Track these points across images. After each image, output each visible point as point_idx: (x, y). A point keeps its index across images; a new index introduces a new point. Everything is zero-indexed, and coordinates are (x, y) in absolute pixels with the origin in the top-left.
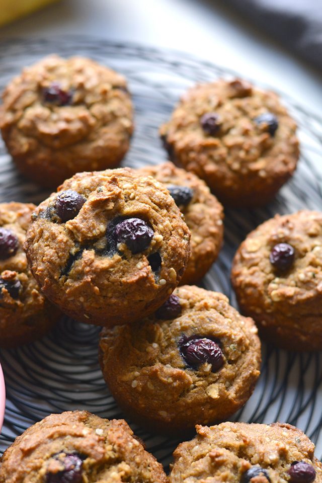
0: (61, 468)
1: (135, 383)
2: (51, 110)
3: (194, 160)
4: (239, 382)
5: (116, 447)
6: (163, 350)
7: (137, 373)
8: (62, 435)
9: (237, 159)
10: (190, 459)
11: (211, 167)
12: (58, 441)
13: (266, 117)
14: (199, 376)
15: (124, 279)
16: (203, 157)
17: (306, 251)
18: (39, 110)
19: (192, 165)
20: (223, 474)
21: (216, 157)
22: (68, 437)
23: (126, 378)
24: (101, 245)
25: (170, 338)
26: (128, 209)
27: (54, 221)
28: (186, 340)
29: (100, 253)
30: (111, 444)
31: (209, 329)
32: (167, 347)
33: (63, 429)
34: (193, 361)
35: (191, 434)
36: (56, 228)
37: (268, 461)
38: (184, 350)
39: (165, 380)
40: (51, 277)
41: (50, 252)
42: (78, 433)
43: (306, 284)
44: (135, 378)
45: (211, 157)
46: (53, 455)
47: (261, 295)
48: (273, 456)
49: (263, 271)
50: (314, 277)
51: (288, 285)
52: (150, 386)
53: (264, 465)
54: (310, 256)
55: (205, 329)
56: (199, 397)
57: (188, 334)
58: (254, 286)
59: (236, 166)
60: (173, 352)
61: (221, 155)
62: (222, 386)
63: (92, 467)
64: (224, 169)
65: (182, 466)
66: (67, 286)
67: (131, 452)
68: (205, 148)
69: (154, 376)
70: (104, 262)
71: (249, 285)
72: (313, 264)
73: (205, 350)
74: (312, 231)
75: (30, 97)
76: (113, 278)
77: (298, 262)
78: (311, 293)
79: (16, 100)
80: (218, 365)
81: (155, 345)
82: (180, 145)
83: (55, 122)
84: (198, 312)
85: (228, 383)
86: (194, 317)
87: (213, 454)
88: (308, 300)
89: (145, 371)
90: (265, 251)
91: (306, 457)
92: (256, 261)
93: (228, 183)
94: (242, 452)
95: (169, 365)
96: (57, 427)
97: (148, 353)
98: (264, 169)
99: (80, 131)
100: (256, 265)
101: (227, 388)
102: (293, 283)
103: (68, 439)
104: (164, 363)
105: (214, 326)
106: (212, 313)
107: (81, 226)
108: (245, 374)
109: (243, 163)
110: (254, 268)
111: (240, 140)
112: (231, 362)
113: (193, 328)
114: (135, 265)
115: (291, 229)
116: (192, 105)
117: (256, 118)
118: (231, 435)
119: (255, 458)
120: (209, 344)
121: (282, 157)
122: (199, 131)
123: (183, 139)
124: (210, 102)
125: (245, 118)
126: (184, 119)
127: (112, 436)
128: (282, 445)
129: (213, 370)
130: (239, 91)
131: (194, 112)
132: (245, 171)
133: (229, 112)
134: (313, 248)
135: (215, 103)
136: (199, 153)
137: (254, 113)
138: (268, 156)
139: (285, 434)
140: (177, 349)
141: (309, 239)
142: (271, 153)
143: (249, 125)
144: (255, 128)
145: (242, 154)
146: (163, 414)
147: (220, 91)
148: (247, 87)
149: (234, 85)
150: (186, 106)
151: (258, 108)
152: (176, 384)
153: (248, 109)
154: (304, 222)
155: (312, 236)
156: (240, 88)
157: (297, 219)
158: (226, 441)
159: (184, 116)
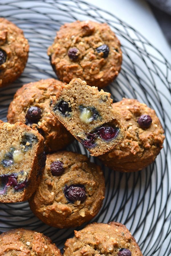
1: (44, 214)
3: (66, 75)
4: (95, 204)
5: (36, 253)
6: (56, 195)
7: (45, 209)
8: (11, 250)
9: (88, 73)
10: (72, 249)
12: (9, 253)
13: (102, 45)
14: (75, 207)
16: (70, 74)
19: (64, 78)
21: (77, 74)
22: (14, 251)
28: (67, 188)
30: (34, 251)
31: (78, 181)
33: (11, 246)
34: (71, 200)
35: (72, 235)
37: (109, 251)
38: (66, 193)
39: (58, 212)
42: (18, 249)
43: (125, 149)
44: (44, 211)
45: (74, 74)
48: (111, 249)
50: (129, 144)
52: (52, 215)
53: (106, 253)
54: (127, 133)
55: (76, 181)
56: (76, 217)
57: (69, 184)
59: (88, 78)
60: (61, 196)
61: (79, 72)
62: (86, 209)
67: (44, 253)
68: (71, 69)
69: (53, 211)
72: (129, 138)
73: (76, 195)
74: (128, 117)
78: (127, 154)
80: (83, 199)
81: (52, 193)
82: (58, 66)
84: (72, 172)
85: (89, 206)
86: (70, 175)
87: (83, 252)
88: (127, 156)
89: (49, 208)
91: (127, 242)
94: (96, 247)
95: (60, 203)
96: (8, 245)
97: (49, 198)
98: (102, 78)
101: (89, 209)
102: (119, 148)
103: (14, 252)
104: (58, 202)
105: (81, 180)
108: (97, 201)
109: (91, 75)
111: (89, 63)
112: (90, 196)
113: (71, 181)
116: (63, 40)
117: (97, 48)
118: (91, 236)
119: (103, 250)
120: (79, 191)
121: (111, 68)
122: (67, 57)
123: (59, 62)
124: (72, 40)
125: (91, 49)
126: (59, 50)
127: (35, 246)
128: (115, 242)
129: (81, 203)
130: (88, 32)
131: (64, 45)
132: (92, 79)
133: (83, 46)
134: (128, 127)
135: (74, 41)
136: (68, 72)
137: (96, 45)
138: (105, 69)
139: (117, 230)
140: (64, 194)
141: (127, 122)
142: (106, 67)
143: (94, 54)
144: (97, 55)
145: (91, 71)
146: (59, 225)
147: (77, 32)
148: (91, 28)
149: (84, 28)
150: (60, 40)
151: (97, 42)
152: (64, 214)
153: (93, 43)
154: (124, 112)
155: (128, 120)
156: (87, 29)
157: (120, 107)
158: (89, 241)
159: (59, 48)
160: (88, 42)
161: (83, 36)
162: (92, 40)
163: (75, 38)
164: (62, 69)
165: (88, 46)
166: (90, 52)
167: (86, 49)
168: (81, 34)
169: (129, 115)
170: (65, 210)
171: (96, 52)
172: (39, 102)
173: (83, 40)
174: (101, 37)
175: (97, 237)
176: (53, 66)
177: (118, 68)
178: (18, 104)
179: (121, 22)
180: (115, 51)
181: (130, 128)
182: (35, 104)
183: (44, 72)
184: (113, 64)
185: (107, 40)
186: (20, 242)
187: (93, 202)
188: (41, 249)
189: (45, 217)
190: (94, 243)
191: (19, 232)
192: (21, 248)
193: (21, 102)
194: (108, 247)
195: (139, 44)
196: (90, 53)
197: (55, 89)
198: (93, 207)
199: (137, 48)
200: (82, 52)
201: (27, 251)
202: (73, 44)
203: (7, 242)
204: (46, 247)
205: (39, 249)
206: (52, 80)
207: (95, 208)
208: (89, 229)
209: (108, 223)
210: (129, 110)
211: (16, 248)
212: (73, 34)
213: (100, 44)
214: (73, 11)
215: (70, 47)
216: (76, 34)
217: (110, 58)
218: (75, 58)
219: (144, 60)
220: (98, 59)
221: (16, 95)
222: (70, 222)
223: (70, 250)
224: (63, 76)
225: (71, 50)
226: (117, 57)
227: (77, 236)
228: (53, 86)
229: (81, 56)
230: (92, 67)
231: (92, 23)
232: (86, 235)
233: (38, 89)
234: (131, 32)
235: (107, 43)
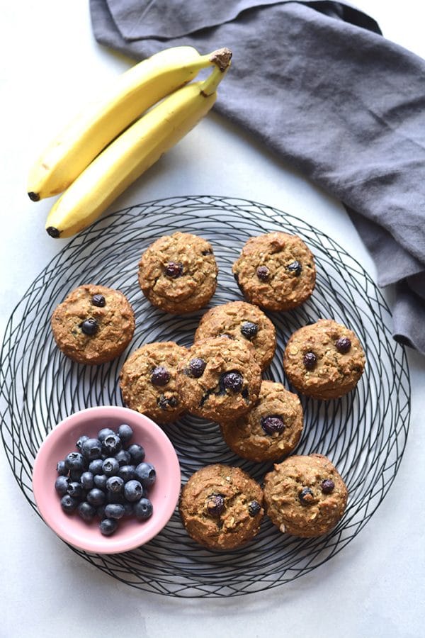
0: (215, 505)
1: (241, 448)
2: (171, 280)
3: (255, 297)
4: (294, 436)
5: (238, 488)
6: (253, 428)
7: (242, 443)
8: (212, 485)
9: (280, 294)
10: (273, 483)
11: (266, 302)
12: (209, 488)
13: (293, 263)
14: (273, 439)
15: (231, 407)
16: (261, 296)
17: (323, 355)
18: (163, 281)
19: (253, 300)
20: (290, 494)
21: (268, 295)
22: (215, 486)
23: (237, 444)
24: (217, 391)
25: (255, 421)
26: (229, 369)
27: (191, 377)
28: (264, 420)
29: (217, 394)
30: (235, 486)
31: (276, 412)
32: (256, 425)
33: (211, 482)
34: (269, 432)
35: (272, 469)
36: (193, 382)
37: (311, 483)
38: (264, 426)
39: (256, 445)
40: (194, 408)
41: (192, 395)
42: (219, 484)
43: (324, 376)
44: (241, 445)
45: (265, 295)
46: (209, 497)
47: (300, 381)
48: (313, 480)
49: (300, 367)
50: (327, 371)
51: (314, 376)
52: (249, 448)
53: (309, 485)
54: (325, 359)
55: (273, 412)
56: (275, 450)
57: (265, 416)
58: (297, 377)
59: (280, 299)
60: (259, 428)
61: (270, 294)
62: (285, 441)
63: (228, 501)
64: (273, 301)
65: (270, 487)
66: (203, 412)
67: (245, 487)
68: (261, 291)
69: (251, 444)
70: (220, 400)
71: (294, 375)
72: (327, 364)
73: (274, 426)
74: (325, 342)
75: (157, 272)
76: (225, 407)
77: (319, 362)
78: (326, 381)
79: (149, 275)
80: (281, 431)
81: (249, 426)
82: (247, 287)
83: (175, 289)
84: (269, 403)
85: (288, 438)
86: (267, 406)
87: (285, 485)
88: (325, 384)
89: (246, 442)
90: (300, 355)
91: (330, 474)
92: (297, 361)
93: (276, 308)
94: (298, 480)
95: (257, 435)
96: (208, 481)
97: (245, 431)
98: (295, 298)
99: (189, 292)
100: (296, 364)
101: (288, 441)
102: (317, 375)
104: (255, 435)
105: (278, 410)
106: (277, 402)
107: (206, 383)
108: (296, 431)
109: (283, 297)
110: (295, 366)
111: (281, 283)
112: (288, 427)
113: (267, 412)
114: (236, 399)
115: (313, 343)
116: (250, 258)
117: (288, 266)
118: (292, 469)
119: (305, 482)
120: (276, 423)
121: (305, 287)
122: (255, 276)
123: (247, 282)
124: (261, 257)
125: (282, 267)
126: (246, 269)
127: (235, 481)
128: (317, 473)
129: (280, 434)
130: (277, 248)
131: (252, 263)
132: (285, 301)
133: (273, 264)
134: (326, 353)
135: (263, 259)
136: (258, 294)
137: (286, 263)
138: (297, 288)
139: (318, 462)
140: (261, 426)
141: (324, 347)
142: (299, 286)
143: (285, 273)
144: (288, 273)
145: (282, 291)
146: (257, 459)
147: (265, 248)
148: (281, 244)
149: (273, 244)
150: (246, 258)
151: (289, 259)
152: (262, 446)
153: (284, 260)
154: (320, 335)
155: (325, 344)
156: (277, 245)
157: (317, 330)
158: (290, 473)
159: (246, 266)
160: (278, 260)
161: (273, 253)
162: (283, 257)
163: (264, 256)
164: (251, 290)
165: (278, 264)
166: (281, 271)
167: (277, 268)
168: (270, 251)
169: (326, 339)
170: (264, 443)
171: (288, 270)
172: (230, 329)
173: (272, 257)
174: (291, 252)
175: (298, 469)
176: (241, 287)
177: (312, 286)
178: (207, 331)
179: (312, 229)
180: (307, 267)
181: (328, 353)
182: (225, 331)
183: (228, 290)
184: (307, 282)
185: (298, 255)
186: (220, 478)
187: (292, 434)
188: (242, 484)
189: (242, 450)
190: (296, 475)
191: (217, 468)
192: (222, 483)
193: (209, 329)
194: (310, 479)
195: (334, 254)
196: (280, 272)
197: (246, 313)
198: (292, 439)
199: (332, 258)
200: (272, 271)
201: (229, 485)
202: (261, 263)
203: (207, 478)
204: (246, 481)
205: (240, 483)
206: (240, 303)
207: (294, 439)
208: (289, 461)
209: (309, 454)
210: (326, 333)
211: (217, 483)
212: (260, 251)
213: (292, 261)
214: (258, 219)
215: (258, 265)
216: (264, 250)
217: (303, 275)
218: (264, 278)
219: (340, 273)
220: (290, 278)
221: (202, 321)
222: (269, 455)
223: (271, 484)
224: (252, 297)
225: (260, 269)
226: (310, 274)
227: (277, 469)
228: (243, 310)
229: (271, 276)
230: (284, 288)
231: (282, 239)
232: (287, 468)
233: (225, 314)
234: (324, 239)
235: (299, 258)
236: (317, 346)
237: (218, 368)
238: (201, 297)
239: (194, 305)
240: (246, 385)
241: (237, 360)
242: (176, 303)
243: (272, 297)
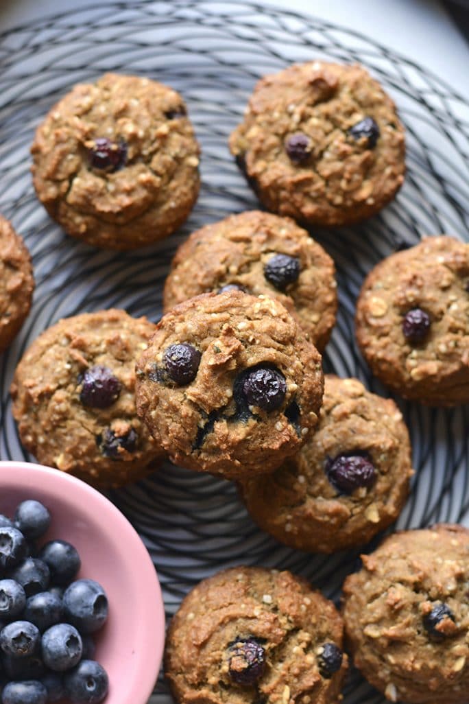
0: (246, 665)
1: (289, 527)
2: (103, 177)
3: (286, 200)
4: (396, 492)
5: (290, 618)
6: (310, 482)
7: (289, 517)
8: (233, 619)
9: (338, 190)
10: (363, 598)
11: (309, 208)
12: (228, 626)
13: (360, 121)
14: (355, 502)
15: (265, 445)
16: (298, 197)
17: (442, 313)
18: (86, 182)
19: (283, 207)
20: (405, 621)
21: (313, 194)
22: (240, 620)
23: (279, 520)
24: (231, 412)
25: (314, 466)
26: (252, 360)
27: (170, 386)
28: (332, 462)
29: (232, 420)
30: (284, 615)
31: (355, 443)
32: (314, 476)
33: (232, 611)
34: (345, 488)
35: (358, 566)
36: (174, 396)
37: (447, 593)
38: (333, 475)
39: (320, 518)
40: (182, 453)
41: (174, 426)
42: (250, 616)
43: (449, 356)
44: (288, 521)
45: (307, 195)
46: (230, 645)
47: (398, 372)
48: (451, 586)
49: (395, 342)
50: (456, 346)
51: (428, 359)
52: (306, 528)
53: (443, 598)
54: (449, 319)
55: (350, 444)
56: (360, 525)
57: (334, 454)
58: (390, 363)
59: (339, 200)
60: (322, 482)
61: (318, 190)
62: (380, 504)
63: (272, 650)
64: (325, 206)
65: (356, 606)
66: (202, 461)
67: (306, 615)
68: (299, 185)
69: (309, 519)
70: (239, 432)
71: (383, 360)
72: (453, 330)
73: (356, 476)
74: (445, 283)
75: (72, 161)
76: (252, 447)
77: (436, 327)
78: (454, 367)
79: (56, 170)
80: (370, 482)
81: (302, 479)
82: (266, 180)
83: (114, 194)
84: (338, 424)
85: (384, 497)
86: (334, 432)
87: (392, 602)
88: (454, 374)
89: (298, 514)
90: (394, 317)
92: (386, 330)
93: (332, 221)
94: (417, 587)
95: (320, 498)
96: (225, 609)
97: (295, 492)
98: (372, 196)
99: (145, 199)
100: (386, 335)
101: (385, 503)
102: (433, 355)
103: (241, 622)
104: (314, 496)
105: (359, 439)
106: (355, 421)
107: (206, 397)
108: (401, 481)
109: (346, 194)
110: (385, 340)
111: (338, 166)
112: (383, 473)
113: (337, 445)
114: (273, 426)
115: (420, 287)
116: (267, 117)
117: (350, 128)
118: (401, 563)
119: (434, 592)
120: (360, 467)
121: (388, 171)
122: (284, 156)
123: (265, 170)
124: (291, 115)
125: (337, 132)
126: (262, 141)
127: (284, 603)
128: (458, 569)
129: (368, 491)
130: (324, 91)
131: (273, 129)
132: (349, 203)
133: (318, 127)
134: (449, 306)
135: (297, 117)
136: (292, 192)
137: (347, 122)
138: (373, 174)
139: (455, 542)
140: (326, 477)
141: (444, 295)
142: (376, 169)
143: (346, 142)
144: (352, 144)
145: (343, 184)
146: (323, 547)
147: (299, 95)
148: (332, 82)
149: (316, 83)
150: (260, 118)
151: (350, 113)
152: (334, 521)
153: (340, 117)
154: (433, 271)
155: (445, 289)
156: (322, 85)
157: (422, 260)
158: (399, 575)
159: (262, 136)
160: (327, 117)
161: (315, 104)
162: (338, 110)
163: (297, 111)
164: (276, 186)
165: (328, 126)
166: (338, 140)
167: (327, 134)
168: (310, 100)
169: (446, 277)
170: (336, 514)
171: (351, 138)
172: (240, 272)
173: (315, 112)
174: (355, 99)
175: (416, 564)
176: (253, 181)
177: (400, 168)
178: (190, 282)
179: (385, 52)
180: (389, 129)
181: (454, 307)
182: (230, 279)
184: (391, 159)
185: (368, 105)
186: (249, 599)
187: (393, 484)
188: (299, 609)
189: (291, 533)
190: (413, 578)
191: (240, 576)
192: (257, 612)
193: (196, 277)
194: (444, 583)
195: (433, 100)
196: (336, 143)
197: (270, 236)
198: (393, 498)
199: (431, 109)
200: (317, 142)
201: (271, 616)
202: (293, 126)
203: (222, 602)
204: (307, 601)
205: (294, 608)
206: (255, 216)
207: (398, 498)
208: (392, 547)
210: (446, 265)
211: (246, 613)
212: (289, 100)
213: (358, 117)
214: (271, 38)
215: (287, 132)
216: (297, 100)
217: (382, 146)
218: (302, 157)
219: (449, 136)
220: (357, 153)
221: (176, 260)
222: (348, 536)
223: (358, 601)
224: (279, 201)
225: (293, 139)
226: (395, 142)
227: (370, 567)
228: (263, 229)
229: (317, 152)
230: (347, 175)
231: (334, 72)
232: (391, 563)
233: (226, 241)
234: (410, 73)
235: (370, 111)
236: (430, 294)
237: (229, 361)
238: (171, 209)
239: (158, 227)
240: (294, 393)
241: (270, 341)
242: (118, 226)
243: (321, 197)
